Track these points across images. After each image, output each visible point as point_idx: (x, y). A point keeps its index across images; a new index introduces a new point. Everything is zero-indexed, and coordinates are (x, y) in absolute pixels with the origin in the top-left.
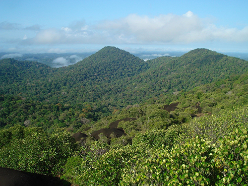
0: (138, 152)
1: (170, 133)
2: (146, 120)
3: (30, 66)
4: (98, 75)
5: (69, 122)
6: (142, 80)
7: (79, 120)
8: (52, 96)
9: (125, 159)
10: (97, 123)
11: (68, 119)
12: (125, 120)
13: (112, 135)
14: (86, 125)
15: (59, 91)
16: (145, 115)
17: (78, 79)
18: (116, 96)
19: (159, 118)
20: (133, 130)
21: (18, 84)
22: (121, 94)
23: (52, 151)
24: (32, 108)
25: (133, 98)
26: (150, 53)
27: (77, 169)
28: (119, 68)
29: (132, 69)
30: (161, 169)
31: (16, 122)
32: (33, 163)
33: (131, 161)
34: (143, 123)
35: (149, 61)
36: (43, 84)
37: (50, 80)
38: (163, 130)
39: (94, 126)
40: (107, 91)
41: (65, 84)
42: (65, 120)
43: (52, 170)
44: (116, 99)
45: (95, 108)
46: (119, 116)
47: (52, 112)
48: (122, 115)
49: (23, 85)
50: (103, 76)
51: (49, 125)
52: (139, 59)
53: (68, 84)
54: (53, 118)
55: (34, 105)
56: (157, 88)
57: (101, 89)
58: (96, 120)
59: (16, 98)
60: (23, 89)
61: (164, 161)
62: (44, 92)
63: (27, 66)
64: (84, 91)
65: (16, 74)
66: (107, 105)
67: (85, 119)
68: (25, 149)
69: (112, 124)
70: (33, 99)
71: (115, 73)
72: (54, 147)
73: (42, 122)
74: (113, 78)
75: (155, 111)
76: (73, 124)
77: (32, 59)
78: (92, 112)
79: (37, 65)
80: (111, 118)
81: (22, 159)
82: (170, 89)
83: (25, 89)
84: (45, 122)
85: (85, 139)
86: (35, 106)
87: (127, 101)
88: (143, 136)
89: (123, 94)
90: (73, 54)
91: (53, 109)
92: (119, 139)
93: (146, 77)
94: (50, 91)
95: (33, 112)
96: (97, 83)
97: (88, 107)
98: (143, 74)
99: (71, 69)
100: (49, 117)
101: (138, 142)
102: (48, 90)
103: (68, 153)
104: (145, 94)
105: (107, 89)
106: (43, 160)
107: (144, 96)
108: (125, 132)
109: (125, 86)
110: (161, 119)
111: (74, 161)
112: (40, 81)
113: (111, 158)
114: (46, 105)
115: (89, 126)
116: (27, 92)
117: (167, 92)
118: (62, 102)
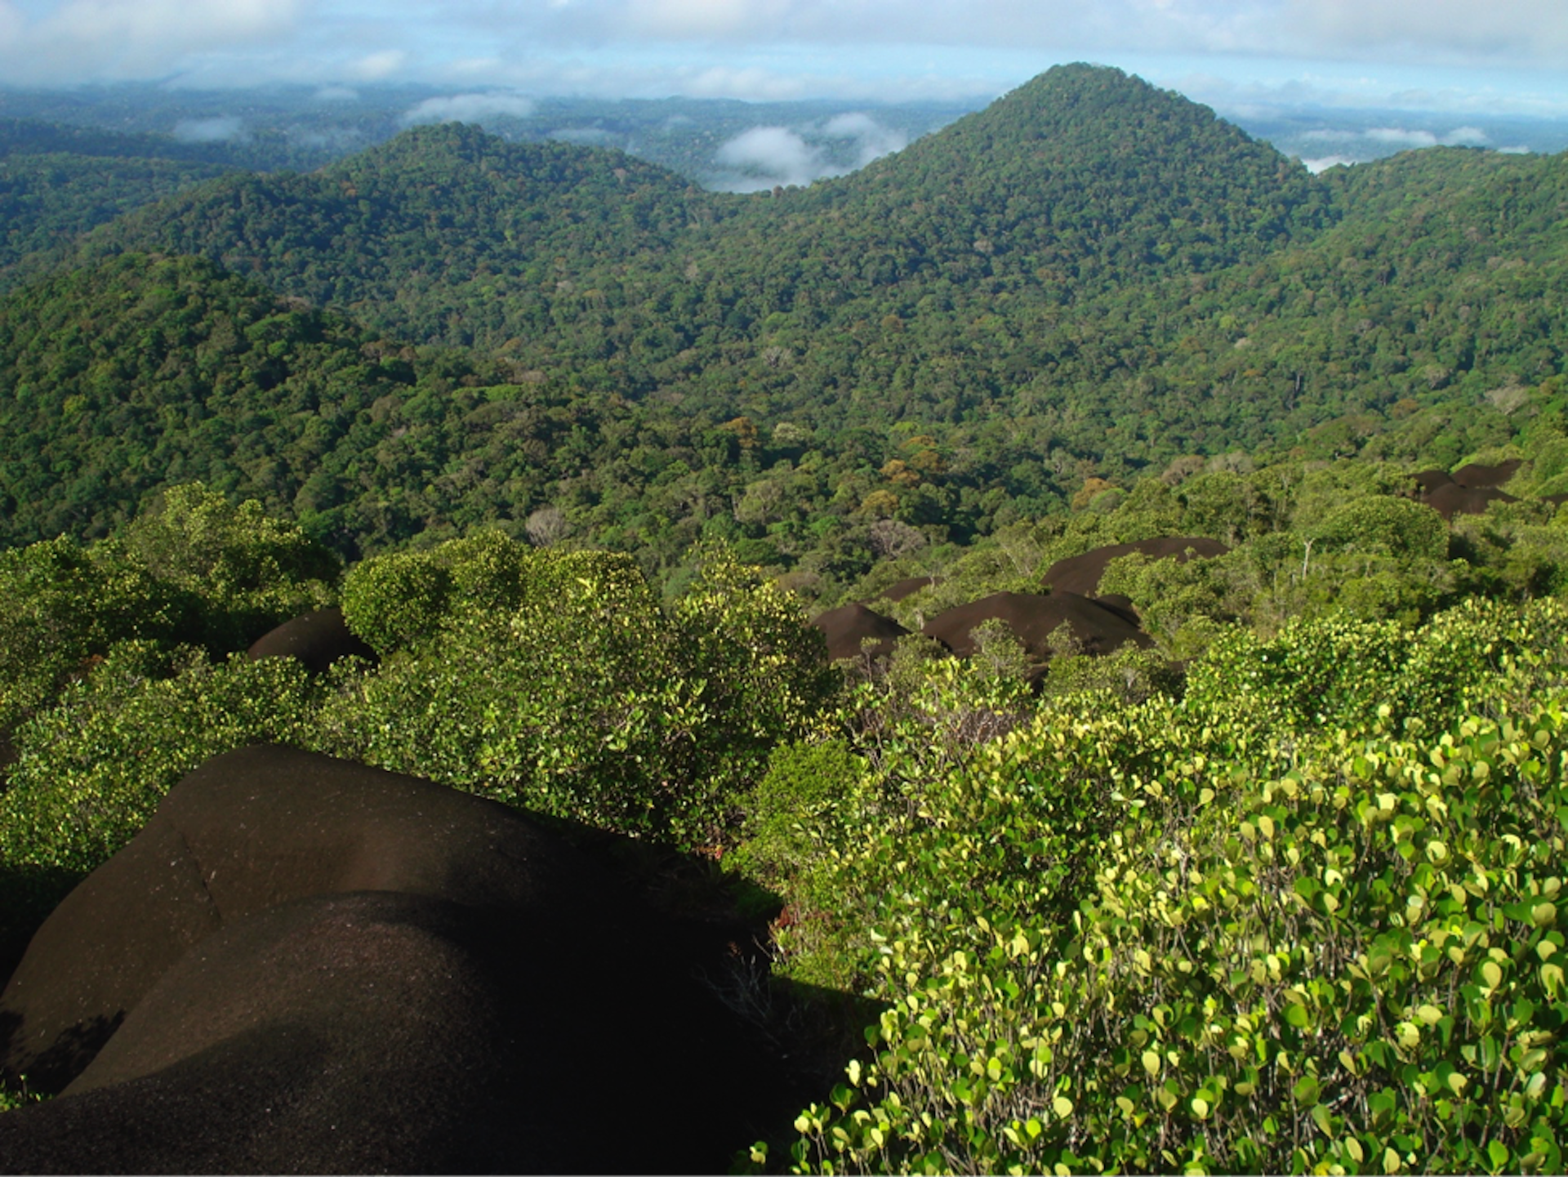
0: (1217, 749)
1: (1444, 652)
2: (1289, 561)
3: (578, 178)
4: (999, 250)
5: (798, 537)
6: (1281, 299)
7: (857, 531)
8: (699, 371)
9: (1128, 782)
10: (968, 558)
11: (794, 518)
12: (1153, 547)
13: (1058, 637)
14: (901, 563)
15: (745, 344)
16: (1285, 525)
17: (870, 271)
18: (1104, 390)
19: (1380, 553)
20: (1197, 620)
21: (501, 285)
22: (1135, 385)
23: (684, 696)
24: (577, 437)
25: (1215, 410)
26: (1353, 122)
27: (826, 814)
28: (1135, 209)
29: (1222, 218)
30: (1359, 851)
31: (480, 515)
32: (564, 758)
33: (1165, 790)
34: (1267, 578)
35: (1341, 175)
36: (651, 290)
37: (692, 272)
38: (1393, 626)
39: (946, 571)
40: (1048, 358)
41: (785, 299)
42: (775, 527)
43: (674, 809)
44: (1103, 414)
45: (966, 458)
46: (1112, 522)
47: (698, 466)
48: (1132, 518)
49: (529, 296)
50: (1032, 258)
51: (672, 549)
52: (1277, 158)
53: (801, 299)
54: (699, 510)
55: (590, 422)
56: (1383, 355)
57: (1009, 344)
58: (961, 536)
59: (486, 372)
60: (529, 317)
61: (1387, 801)
62: (652, 343)
63: (557, 176)
64: (900, 350)
65: (491, 221)
66: (1040, 448)
67: (892, 530)
68: (524, 673)
69: (1063, 569)
70: (588, 385)
71: (1108, 241)
72: (696, 674)
73: (635, 527)
74: (1094, 272)
75: (1355, 507)
76: (822, 551)
77: (591, 135)
78: (940, 482)
79: (620, 173)
80: (1061, 531)
81: (503, 733)
82: (1466, 364)
83: (541, 318)
84: (652, 526)
85: (887, 651)
86: (594, 428)
87: (1176, 431)
88: (1257, 654)
89: (1151, 380)
90: (846, 108)
91: (704, 453)
92: (1102, 667)
93: (1313, 280)
94: (689, 341)
95: (585, 460)
96: (983, 299)
97: (920, 449)
98: (1292, 260)
99: (827, 202)
100: (679, 497)
101: (1226, 689)
102: (679, 329)
103: (779, 721)
104: (1298, 392)
105: (1048, 343)
106: (623, 745)
107: (1291, 401)
108: (1145, 627)
109: (1168, 333)
110: (1392, 562)
111: (812, 769)
112: (632, 276)
113: (1040, 763)
114: (664, 427)
115: (916, 569)
116: (551, 337)
117: (1443, 384)
118: (763, 409)
